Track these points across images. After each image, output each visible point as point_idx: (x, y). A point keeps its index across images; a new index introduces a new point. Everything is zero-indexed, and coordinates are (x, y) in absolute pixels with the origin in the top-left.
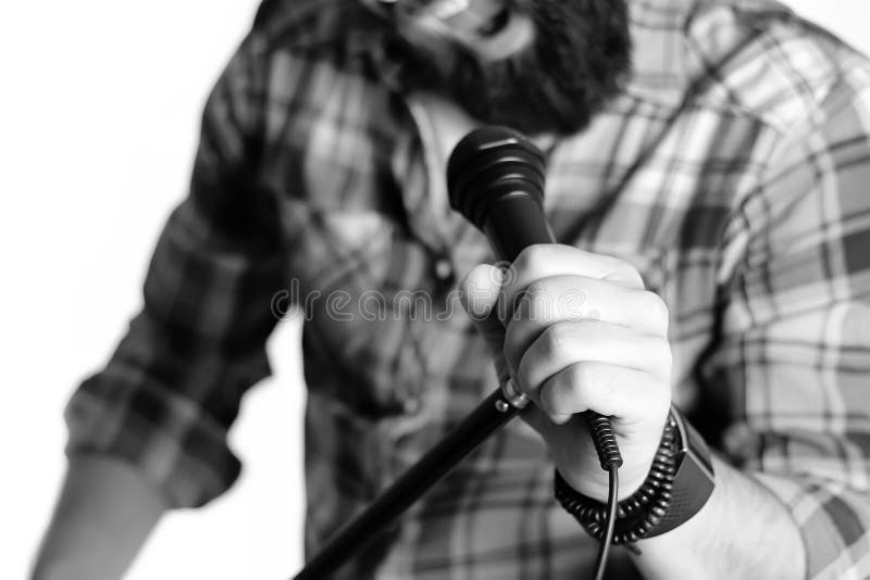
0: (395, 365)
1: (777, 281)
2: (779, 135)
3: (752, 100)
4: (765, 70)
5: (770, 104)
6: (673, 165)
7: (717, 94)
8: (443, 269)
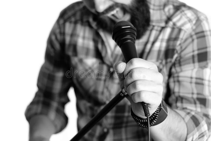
0: (103, 93)
1: (182, 63)
2: (185, 32)
3: (179, 24)
4: (181, 18)
5: (183, 25)
6: (162, 40)
7: (171, 23)
8: (112, 70)
